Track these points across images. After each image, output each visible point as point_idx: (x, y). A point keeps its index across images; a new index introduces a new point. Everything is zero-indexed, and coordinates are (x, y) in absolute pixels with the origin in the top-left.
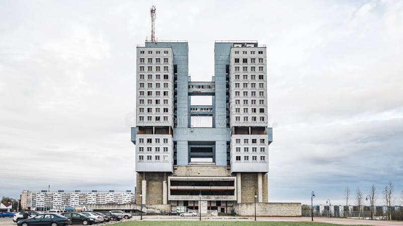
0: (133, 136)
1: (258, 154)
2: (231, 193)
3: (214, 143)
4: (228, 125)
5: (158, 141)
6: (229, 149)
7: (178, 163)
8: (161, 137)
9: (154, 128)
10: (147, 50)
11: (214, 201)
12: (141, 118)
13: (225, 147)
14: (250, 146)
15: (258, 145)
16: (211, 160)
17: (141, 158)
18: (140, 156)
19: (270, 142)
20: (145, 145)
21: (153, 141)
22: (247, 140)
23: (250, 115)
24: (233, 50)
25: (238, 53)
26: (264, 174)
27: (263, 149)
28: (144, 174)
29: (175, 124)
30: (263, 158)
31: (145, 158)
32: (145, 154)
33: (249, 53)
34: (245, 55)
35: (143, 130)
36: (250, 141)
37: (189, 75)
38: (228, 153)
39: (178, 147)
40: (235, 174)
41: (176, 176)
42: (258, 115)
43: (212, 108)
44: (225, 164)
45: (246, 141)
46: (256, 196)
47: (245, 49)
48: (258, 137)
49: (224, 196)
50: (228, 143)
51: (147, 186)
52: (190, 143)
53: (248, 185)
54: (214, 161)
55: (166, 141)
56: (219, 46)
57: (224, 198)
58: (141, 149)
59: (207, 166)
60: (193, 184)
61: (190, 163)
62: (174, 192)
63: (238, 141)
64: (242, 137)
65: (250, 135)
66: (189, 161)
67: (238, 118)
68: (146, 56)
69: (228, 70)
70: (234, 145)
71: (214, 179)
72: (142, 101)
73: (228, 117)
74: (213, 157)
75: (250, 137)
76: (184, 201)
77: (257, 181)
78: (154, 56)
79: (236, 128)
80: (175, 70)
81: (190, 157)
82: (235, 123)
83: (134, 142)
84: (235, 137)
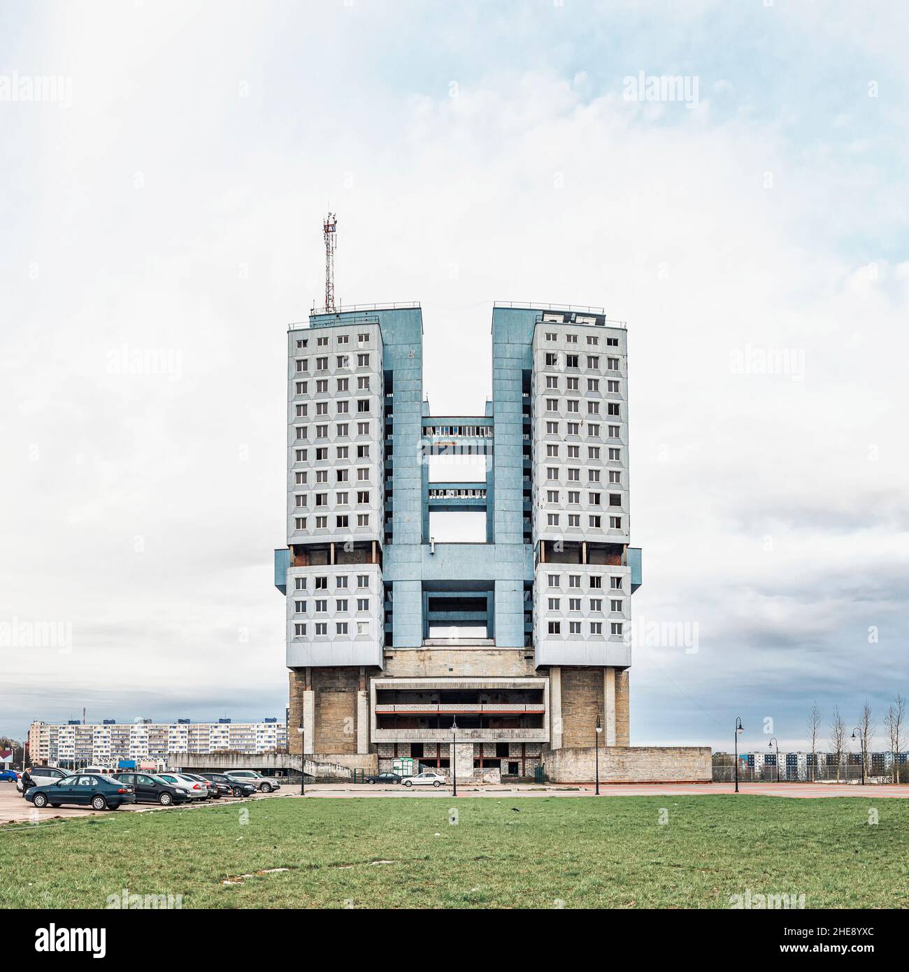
0: (280, 572)
1: (607, 618)
2: (536, 721)
3: (490, 586)
4: (528, 536)
5: (342, 581)
6: (529, 601)
7: (397, 642)
8: (352, 571)
9: (332, 547)
10: (313, 337)
11: (490, 745)
12: (301, 523)
13: (520, 596)
14: (586, 594)
15: (606, 593)
16: (482, 631)
17: (301, 629)
18: (297, 626)
19: (634, 587)
20: (311, 595)
21: (332, 583)
22: (578, 577)
23: (586, 510)
24: (542, 330)
25: (555, 339)
26: (619, 670)
27: (617, 605)
28: (308, 673)
29: (388, 536)
30: (617, 628)
31: (311, 629)
32: (311, 619)
33: (582, 340)
34: (571, 345)
35: (304, 553)
36: (585, 582)
37: (425, 400)
38: (529, 614)
39: (396, 597)
40: (544, 670)
41: (392, 677)
42: (606, 512)
43: (486, 488)
44: (520, 641)
45: (575, 581)
46: (599, 730)
47: (572, 330)
48: (606, 572)
49: (517, 731)
50: (528, 586)
51: (317, 705)
52: (427, 586)
53: (581, 700)
54: (491, 635)
55: (363, 581)
56: (504, 317)
57: (518, 736)
58: (301, 606)
59: (473, 648)
60: (435, 698)
61: (428, 642)
62: (385, 721)
63: (554, 580)
64: (565, 570)
65: (584, 566)
66: (426, 636)
67: (553, 519)
68: (312, 353)
69: (527, 386)
70: (543, 592)
71: (491, 684)
72: (301, 477)
73: (528, 514)
74: (488, 623)
75: (586, 571)
76: (412, 744)
77: (600, 689)
78: (332, 351)
79: (549, 545)
80: (388, 386)
81: (428, 623)
82: (546, 531)
83: (283, 588)
84: (545, 570)
